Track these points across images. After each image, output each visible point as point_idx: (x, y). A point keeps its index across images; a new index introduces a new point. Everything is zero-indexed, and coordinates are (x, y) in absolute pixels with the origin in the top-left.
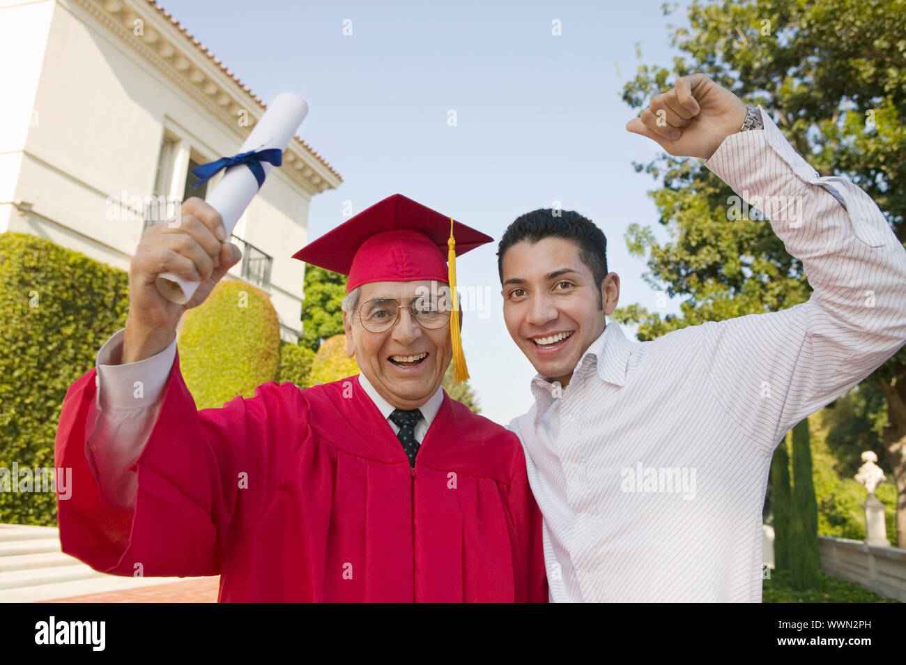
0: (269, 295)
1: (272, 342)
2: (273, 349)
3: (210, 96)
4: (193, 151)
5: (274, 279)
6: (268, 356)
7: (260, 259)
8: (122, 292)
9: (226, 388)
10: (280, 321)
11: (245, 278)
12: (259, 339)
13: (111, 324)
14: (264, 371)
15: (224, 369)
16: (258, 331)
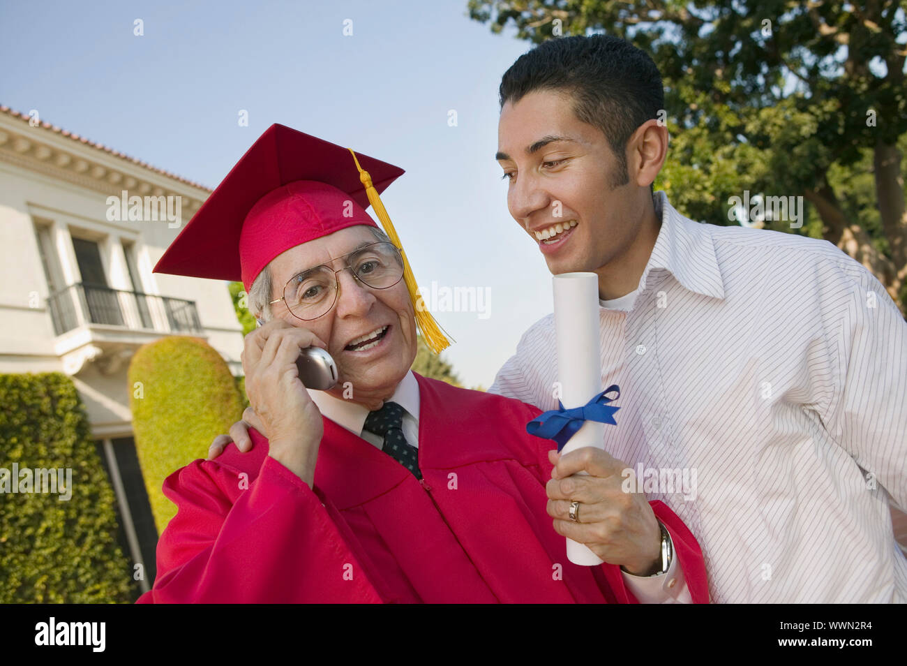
0: (205, 339)
1: (226, 382)
2: (230, 389)
3: (66, 167)
4: (71, 228)
5: (205, 320)
6: (227, 397)
7: (183, 308)
8: (57, 393)
9: (199, 445)
10: (226, 359)
11: (175, 332)
12: (212, 385)
13: (59, 429)
14: (229, 413)
15: (190, 428)
16: (208, 377)
